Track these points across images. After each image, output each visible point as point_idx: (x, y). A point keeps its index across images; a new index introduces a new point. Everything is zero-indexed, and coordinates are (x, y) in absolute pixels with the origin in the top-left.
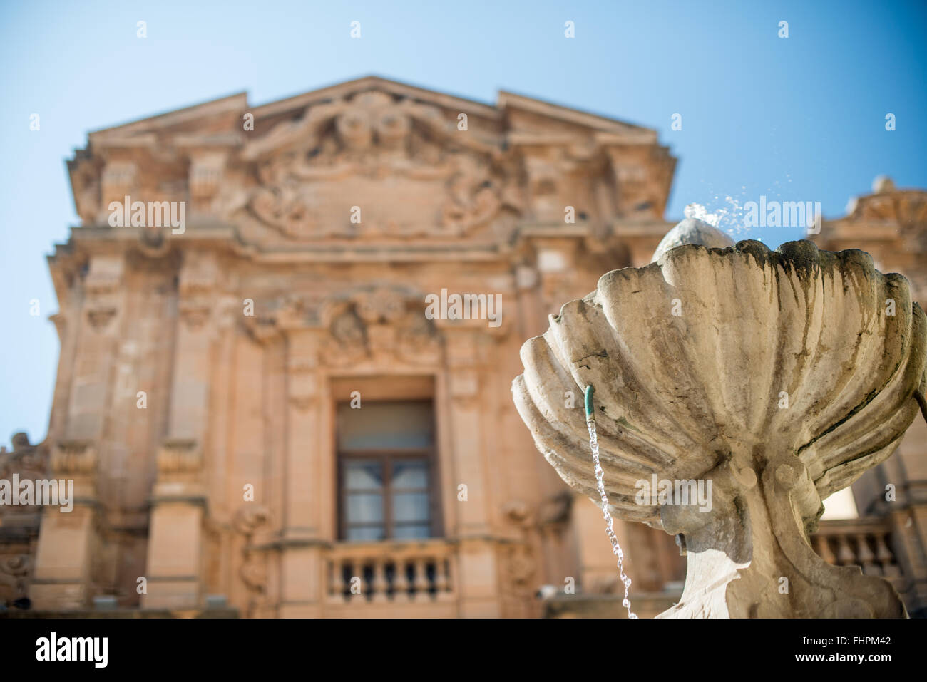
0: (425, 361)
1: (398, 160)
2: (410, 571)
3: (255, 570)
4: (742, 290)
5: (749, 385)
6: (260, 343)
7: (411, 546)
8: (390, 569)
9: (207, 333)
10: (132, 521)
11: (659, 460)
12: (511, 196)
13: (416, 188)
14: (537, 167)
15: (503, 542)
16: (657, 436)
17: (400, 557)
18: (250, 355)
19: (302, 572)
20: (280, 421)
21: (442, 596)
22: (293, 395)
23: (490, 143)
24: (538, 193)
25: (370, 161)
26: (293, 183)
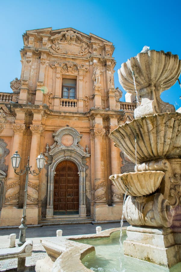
0: (76, 74)
1: (74, 42)
2: (72, 103)
3: (50, 101)
4: (160, 58)
5: (157, 74)
6: (52, 68)
7: (72, 100)
8: (69, 103)
9: (45, 66)
10: (33, 92)
11: (140, 84)
12: (90, 50)
13: (76, 47)
14: (94, 46)
15: (84, 100)
16: (141, 80)
17: (70, 101)
18: (51, 70)
19: (57, 102)
20: (55, 80)
21: (76, 107)
22: (57, 76)
23: (88, 42)
24: (94, 51)
25: (70, 42)
26: (58, 44)
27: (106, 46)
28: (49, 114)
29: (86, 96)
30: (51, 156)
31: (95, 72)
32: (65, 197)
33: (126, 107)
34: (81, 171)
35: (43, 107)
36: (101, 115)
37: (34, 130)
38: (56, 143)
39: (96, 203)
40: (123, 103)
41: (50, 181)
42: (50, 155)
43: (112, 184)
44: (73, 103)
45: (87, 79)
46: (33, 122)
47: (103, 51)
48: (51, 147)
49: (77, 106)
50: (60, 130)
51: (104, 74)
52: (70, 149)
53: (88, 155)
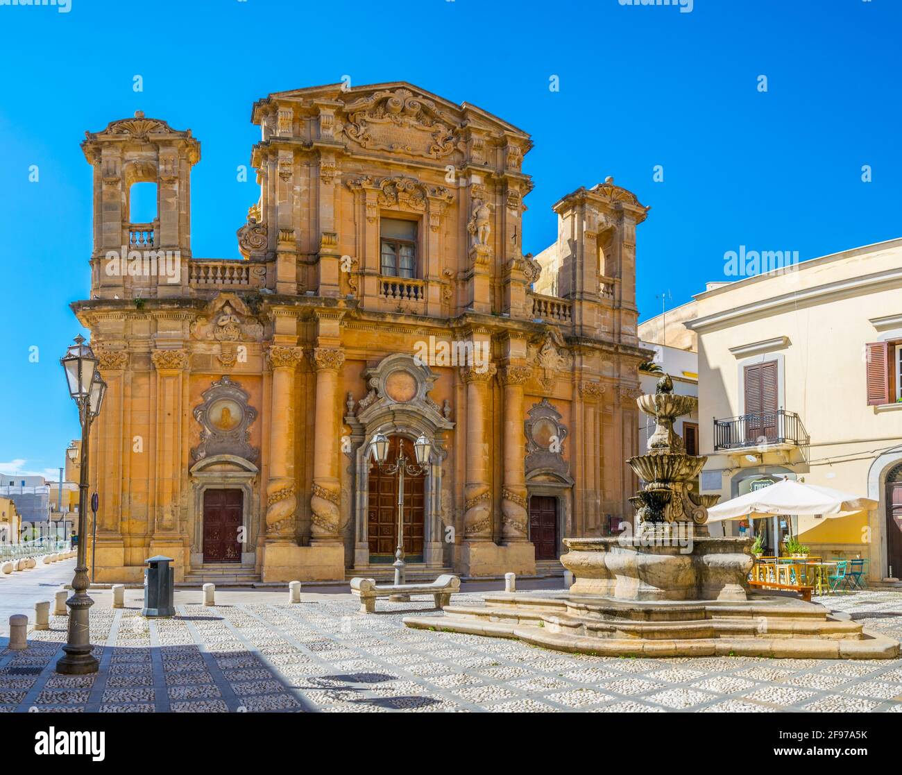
0: (420, 209)
1: (413, 121)
2: (409, 289)
3: (353, 281)
6: (353, 192)
7: (408, 280)
8: (401, 287)
9: (331, 187)
10: (311, 259)
12: (460, 146)
13: (420, 134)
14: (476, 138)
15: (443, 284)
17: (406, 284)
18: (348, 196)
19: (371, 284)
20: (361, 224)
21: (420, 300)
22: (367, 215)
23: (456, 122)
24: (474, 149)
25: (399, 119)
26: (364, 124)
27: (509, 139)
28: (355, 319)
29: (447, 271)
30: (361, 424)
31: (476, 210)
32: (392, 524)
33: (546, 307)
34: (432, 464)
35: (345, 302)
36: (488, 328)
37: (324, 360)
38: (373, 392)
39: (466, 538)
40: (540, 298)
41: (362, 484)
42: (361, 422)
43: (504, 497)
44: (412, 289)
45: (449, 225)
46: (320, 341)
47: (499, 151)
48: (363, 403)
49: (422, 298)
50: (385, 361)
51: (498, 213)
52: (409, 408)
53: (449, 426)
